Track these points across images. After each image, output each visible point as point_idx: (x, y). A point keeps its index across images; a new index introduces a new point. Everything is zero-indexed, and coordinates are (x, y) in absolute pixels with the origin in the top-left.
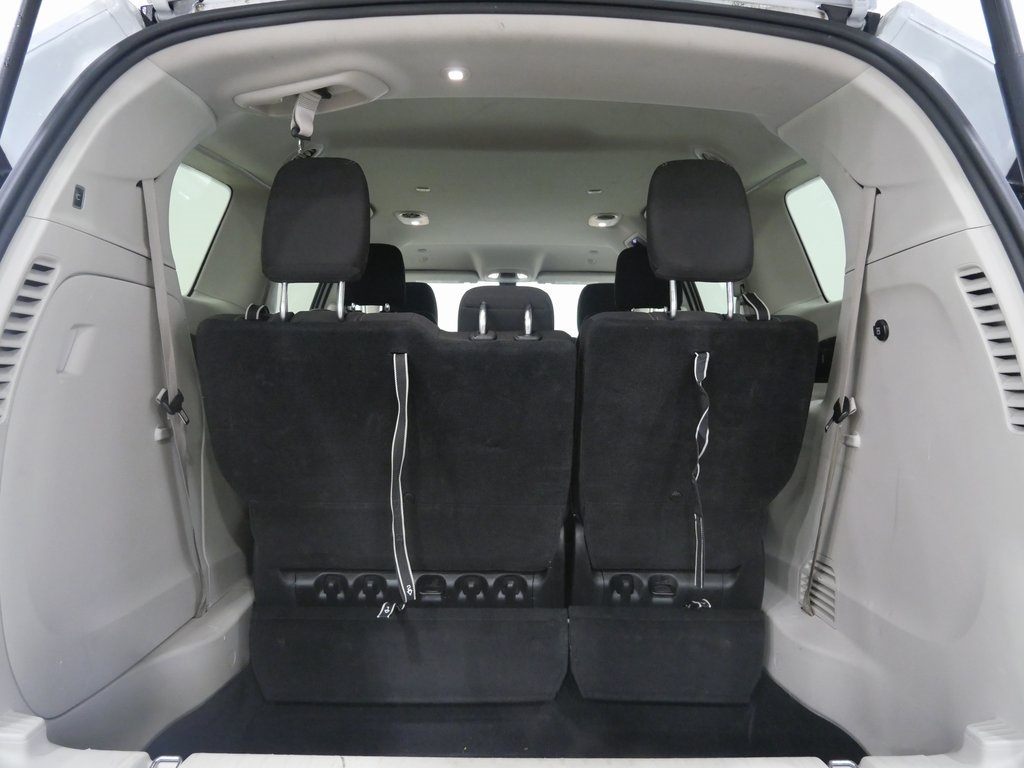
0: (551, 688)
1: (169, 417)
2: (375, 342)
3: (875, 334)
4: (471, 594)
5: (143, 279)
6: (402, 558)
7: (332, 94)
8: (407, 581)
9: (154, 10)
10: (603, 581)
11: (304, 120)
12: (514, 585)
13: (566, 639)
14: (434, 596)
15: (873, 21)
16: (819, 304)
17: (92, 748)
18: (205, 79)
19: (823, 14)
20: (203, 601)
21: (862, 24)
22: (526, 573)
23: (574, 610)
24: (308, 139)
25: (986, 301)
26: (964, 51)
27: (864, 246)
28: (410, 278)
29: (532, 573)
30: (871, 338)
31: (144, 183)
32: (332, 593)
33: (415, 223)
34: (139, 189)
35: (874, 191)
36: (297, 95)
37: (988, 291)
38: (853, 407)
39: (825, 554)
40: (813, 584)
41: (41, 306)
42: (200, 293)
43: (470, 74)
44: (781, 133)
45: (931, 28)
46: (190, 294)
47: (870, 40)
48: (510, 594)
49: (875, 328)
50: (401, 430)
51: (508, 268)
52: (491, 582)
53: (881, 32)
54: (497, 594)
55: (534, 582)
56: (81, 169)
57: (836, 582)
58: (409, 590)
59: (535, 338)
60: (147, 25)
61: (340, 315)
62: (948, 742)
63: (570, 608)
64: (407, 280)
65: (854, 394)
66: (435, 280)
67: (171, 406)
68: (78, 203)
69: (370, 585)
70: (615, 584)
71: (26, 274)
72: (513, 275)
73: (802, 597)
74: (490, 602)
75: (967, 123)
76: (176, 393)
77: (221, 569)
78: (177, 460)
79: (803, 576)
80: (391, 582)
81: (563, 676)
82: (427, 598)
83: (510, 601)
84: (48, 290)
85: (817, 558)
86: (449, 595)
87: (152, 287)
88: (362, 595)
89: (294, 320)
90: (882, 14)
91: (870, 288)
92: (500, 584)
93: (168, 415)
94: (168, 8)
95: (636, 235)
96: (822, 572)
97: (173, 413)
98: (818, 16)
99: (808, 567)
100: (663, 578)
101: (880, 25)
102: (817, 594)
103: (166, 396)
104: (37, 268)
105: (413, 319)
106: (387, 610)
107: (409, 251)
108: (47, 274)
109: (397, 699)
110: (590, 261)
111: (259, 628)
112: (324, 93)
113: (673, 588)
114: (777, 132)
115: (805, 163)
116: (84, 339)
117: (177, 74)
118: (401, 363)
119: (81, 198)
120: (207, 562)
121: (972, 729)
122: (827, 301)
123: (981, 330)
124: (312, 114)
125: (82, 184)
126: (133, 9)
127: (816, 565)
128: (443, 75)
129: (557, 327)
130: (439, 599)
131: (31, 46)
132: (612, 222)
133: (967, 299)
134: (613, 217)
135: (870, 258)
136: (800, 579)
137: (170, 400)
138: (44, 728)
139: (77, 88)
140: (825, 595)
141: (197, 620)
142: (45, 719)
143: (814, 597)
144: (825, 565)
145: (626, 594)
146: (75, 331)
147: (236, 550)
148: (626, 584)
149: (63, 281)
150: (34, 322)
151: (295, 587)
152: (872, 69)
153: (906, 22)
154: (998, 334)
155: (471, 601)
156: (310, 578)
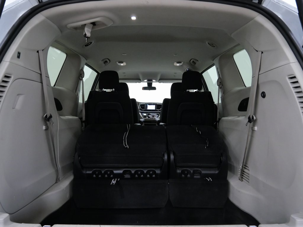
0: (164, 204)
3: (262, 96)
4: (139, 175)
5: (39, 81)
7: (96, 24)
10: (179, 171)
11: (88, 32)
13: (168, 188)
16: (244, 88)
17: (24, 223)
18: (57, 20)
20: (58, 178)
21: (257, 2)
24: (89, 38)
25: (296, 85)
27: (258, 69)
28: (120, 81)
29: (157, 168)
30: (260, 97)
31: (39, 51)
32: (97, 175)
33: (122, 65)
34: (38, 53)
35: (261, 52)
36: (85, 25)
37: (297, 82)
38: (255, 118)
39: (246, 163)
40: (243, 172)
41: (7, 88)
42: (58, 86)
43: (137, 18)
44: (232, 36)
45: (279, 2)
46: (54, 86)
47: (260, 6)
48: (151, 175)
49: (261, 94)
51: (150, 78)
52: (145, 172)
53: (263, 4)
54: (147, 175)
55: (158, 171)
56: (20, 46)
57: (250, 171)
60: (39, 3)
62: (285, 220)
63: (169, 179)
65: (255, 113)
66: (128, 82)
67: (47, 119)
68: (19, 57)
69: (109, 173)
70: (183, 172)
71: (2, 78)
72: (151, 80)
73: (239, 176)
74: (145, 178)
75: (290, 31)
76: (50, 115)
77: (63, 168)
78: (50, 135)
79: (239, 170)
80: (115, 172)
81: (167, 200)
82: (126, 177)
83: (151, 177)
84: (10, 83)
85: (244, 164)
86: (133, 176)
87: (42, 83)
88: (106, 176)
91: (259, 82)
92: (148, 173)
93: (47, 122)
95: (188, 68)
96: (245, 168)
99: (241, 167)
100: (198, 170)
101: (262, 2)
102: (244, 175)
103: (46, 116)
104: (6, 77)
106: (114, 182)
107: (120, 73)
108: (9, 79)
110: (174, 76)
111: (74, 186)
112: (94, 24)
113: (200, 173)
115: (240, 45)
116: (21, 99)
117: (49, 18)
119: (20, 55)
120: (59, 166)
121: (292, 216)
122: (246, 87)
123: (295, 94)
124: (90, 30)
125: (20, 51)
127: (244, 166)
128: (130, 18)
130: (129, 177)
131: (4, 10)
132: (181, 64)
133: (290, 84)
134: (181, 63)
135: (260, 73)
136: (238, 170)
137: (48, 117)
138: (9, 217)
139: (18, 22)
140: (246, 175)
141: (56, 184)
142: (9, 214)
143: (243, 176)
144: (246, 166)
145: (186, 175)
146: (18, 96)
147: (68, 163)
148: (186, 172)
149: (14, 81)
150: (5, 93)
151: (86, 174)
152: (260, 15)
153: (271, 1)
154: (300, 95)
155: (139, 177)
156: (91, 171)
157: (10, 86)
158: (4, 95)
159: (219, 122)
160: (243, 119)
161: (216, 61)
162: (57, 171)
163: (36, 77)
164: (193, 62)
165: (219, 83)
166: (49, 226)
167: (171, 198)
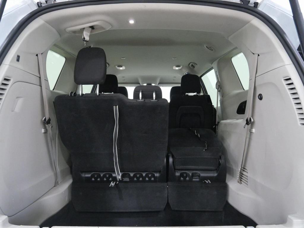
0: (163, 207)
2: (110, 102)
3: (259, 98)
4: (138, 178)
5: (38, 84)
6: (117, 168)
7: (95, 28)
8: (119, 174)
9: (41, 3)
10: (178, 174)
11: (86, 36)
12: (151, 176)
13: (167, 191)
14: (127, 179)
15: (256, 4)
16: (242, 91)
17: (22, 225)
18: (56, 24)
19: (241, 2)
20: (57, 181)
21: (253, 5)
22: (154, 172)
23: (169, 183)
24: (88, 41)
25: (291, 86)
26: (284, 13)
27: (255, 72)
28: (119, 85)
29: (156, 172)
30: (257, 99)
31: (38, 55)
32: (96, 179)
33: (121, 68)
34: (37, 57)
35: (257, 55)
36: (84, 28)
37: (292, 84)
38: (252, 120)
39: (245, 166)
40: (241, 175)
41: (7, 91)
42: (57, 89)
43: (136, 22)
44: (229, 39)
45: (274, 6)
46: (53, 90)
47: (255, 9)
48: (150, 178)
49: (258, 96)
50: (116, 129)
51: (149, 82)
52: (144, 175)
53: (260, 6)
54: (146, 178)
55: (157, 175)
56: (19, 50)
57: (249, 174)
58: (119, 177)
59: (156, 101)
60: (39, 7)
61: (98, 94)
62: (283, 221)
63: (168, 182)
65: (253, 116)
66: (127, 86)
67: (46, 122)
68: (18, 60)
69: (107, 176)
70: (182, 175)
71: (2, 81)
73: (238, 179)
74: (144, 181)
75: (285, 33)
76: (49, 118)
77: (63, 172)
78: (49, 139)
79: (238, 172)
80: (114, 175)
81: (166, 203)
82: (125, 180)
83: (150, 181)
84: (9, 86)
85: (243, 167)
86: (131, 179)
87: (41, 86)
88: (105, 179)
89: (84, 96)
90: (259, 2)
91: (256, 84)
92: (147, 176)
93: (46, 125)
94: (45, 3)
95: (187, 72)
96: (244, 171)
97: (47, 124)
98: (240, 3)
99: (240, 169)
100: (196, 173)
101: (258, 5)
102: (242, 180)
103: (45, 119)
104: (5, 79)
105: (120, 95)
106: (112, 184)
107: (119, 77)
108: (9, 82)
109: (116, 211)
110: (174, 80)
111: (74, 189)
112: (92, 27)
113: (199, 176)
114: (228, 38)
115: (237, 48)
116: (20, 101)
117: (48, 22)
118: (116, 109)
119: (19, 59)
120: (58, 170)
121: (290, 217)
122: (244, 90)
123: (290, 95)
124: (89, 34)
125: (19, 55)
126: (35, 3)
127: (242, 169)
128: (128, 22)
129: (163, 97)
130: (128, 180)
131: (4, 14)
132: (180, 68)
133: (286, 86)
134: (180, 66)
135: (256, 75)
137: (47, 120)
138: (8, 219)
139: (17, 26)
140: (245, 178)
141: (55, 187)
142: (8, 216)
144: (245, 169)
145: (185, 178)
146: (17, 99)
147: (67, 166)
148: (185, 175)
149: (13, 84)
150: (4, 96)
151: (85, 177)
152: (256, 18)
153: (266, 4)
154: (295, 96)
155: (138, 181)
156: (89, 174)
157: (9, 89)
158: (3, 97)
159: (218, 125)
160: (241, 121)
161: (215, 65)
162: (56, 175)
163: (36, 80)
164: (192, 65)
165: (218, 86)
167: (169, 201)
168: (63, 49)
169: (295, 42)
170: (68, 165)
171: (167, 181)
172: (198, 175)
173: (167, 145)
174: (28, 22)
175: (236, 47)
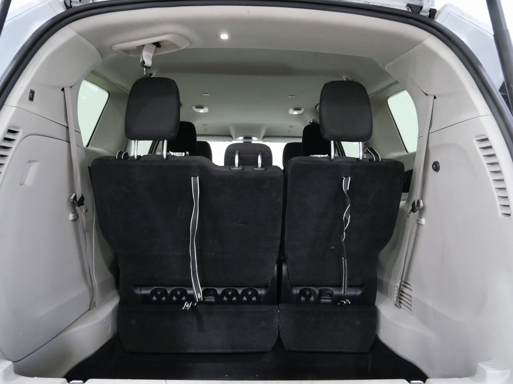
0: (270, 345)
1: (77, 208)
2: (183, 171)
3: (433, 168)
4: (229, 298)
5: (64, 138)
6: (196, 280)
7: (162, 45)
8: (198, 291)
9: (71, 1)
10: (296, 291)
11: (147, 58)
12: (251, 293)
13: (277, 320)
14: (211, 299)
15: (433, 13)
16: (405, 153)
17: (37, 377)
18: (96, 37)
19: (408, 9)
20: (94, 301)
21: (427, 14)
22: (258, 287)
23: (282, 306)
24: (149, 68)
25: (489, 152)
26: (479, 28)
27: (428, 123)
28: (199, 139)
29: (261, 287)
30: (431, 170)
31: (65, 89)
32: (159, 297)
33: (201, 111)
34: (62, 92)
35: (433, 97)
36: (144, 46)
37: (490, 147)
38: (422, 205)
39: (407, 278)
40: (401, 293)
41: (12, 151)
42: (93, 145)
43: (232, 36)
44: (386, 68)
45: (462, 16)
46: (87, 146)
47: (432, 22)
48: (249, 297)
49: (433, 165)
50: (195, 215)
51: (248, 135)
52: (240, 292)
53: (437, 18)
54: (243, 297)
55: (261, 292)
56: (33, 81)
57: (413, 292)
58: (199, 296)
59: (263, 169)
60: (67, 9)
61: (165, 157)
62: (469, 371)
63: (280, 304)
64: (198, 140)
65: (422, 197)
66: (211, 140)
67: (77, 203)
68: (31, 99)
69: (179, 293)
70: (302, 293)
71: (5, 134)
72: (250, 138)
73: (395, 299)
74: (240, 301)
75: (480, 64)
76: (81, 196)
77: (102, 285)
78: (81, 230)
79: (396, 289)
80: (189, 292)
81: (276, 339)
82: (208, 300)
83: (249, 301)
84: (16, 143)
85: (403, 280)
86: (219, 298)
87: (69, 142)
88: (174, 298)
89: (141, 159)
90: (438, 9)
91: (430, 146)
92: (245, 293)
93: (77, 207)
95: (312, 118)
96: (405, 286)
97: (78, 206)
98: (406, 10)
99: (398, 284)
100: (326, 290)
101: (436, 14)
102: (403, 298)
103: (75, 197)
104: (10, 131)
105: (201, 159)
106: (187, 306)
107: (198, 125)
108: (15, 135)
109: (192, 351)
110: (289, 131)
111: (121, 315)
112: (157, 44)
113: (331, 295)
114: (384, 67)
115: (398, 83)
116: (34, 167)
117: (82, 34)
118: (195, 182)
119: (33, 96)
120: (96, 282)
121: (481, 365)
122: (408, 152)
123: (486, 166)
124: (151, 55)
125: (33, 89)
126: (60, 1)
127: (402, 283)
128: (218, 36)
129: (274, 164)
130: (213, 300)
131: (8, 18)
132: (300, 112)
133: (479, 151)
134: (301, 109)
135: (431, 130)
136: (394, 290)
137: (78, 199)
138: (12, 367)
139: (31, 40)
140: (407, 298)
141: (90, 311)
142: (13, 362)
143: (401, 299)
144: (406, 283)
145: (308, 297)
146: (29, 164)
147: (110, 275)
148: (308, 293)
149: (24, 138)
150: (8, 159)
151: (141, 294)
152: (433, 36)
153: (449, 13)
154: (495, 168)
155: (230, 301)
156: (148, 290)
157: (17, 147)
158: (6, 162)
162: (92, 290)
163: (60, 132)
166: (81, 381)
167: (282, 337)
168: (105, 78)
169: (495, 77)
170: (112, 274)
171: (278, 302)
172: (330, 292)
173: (279, 244)
174: (48, 34)
175: (397, 81)
